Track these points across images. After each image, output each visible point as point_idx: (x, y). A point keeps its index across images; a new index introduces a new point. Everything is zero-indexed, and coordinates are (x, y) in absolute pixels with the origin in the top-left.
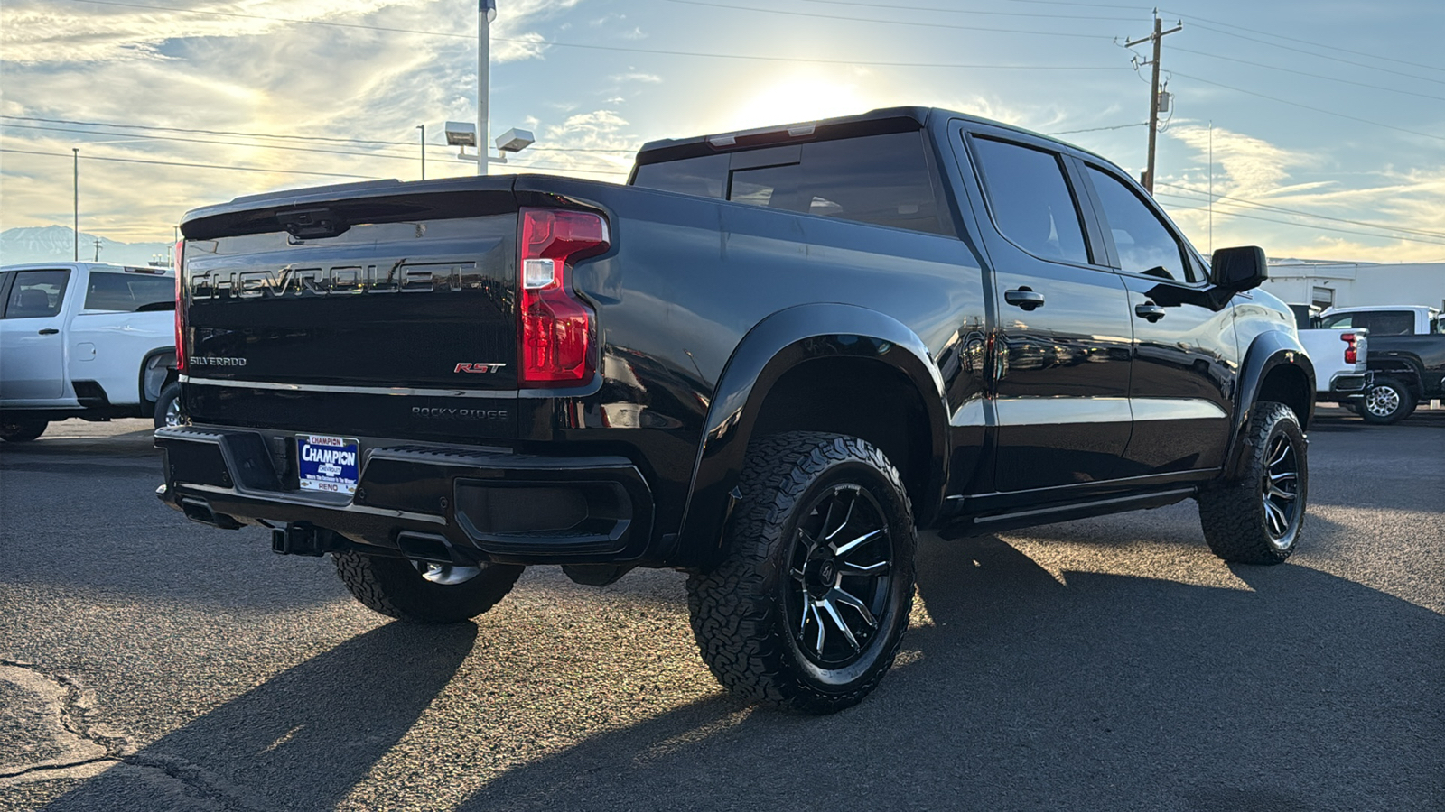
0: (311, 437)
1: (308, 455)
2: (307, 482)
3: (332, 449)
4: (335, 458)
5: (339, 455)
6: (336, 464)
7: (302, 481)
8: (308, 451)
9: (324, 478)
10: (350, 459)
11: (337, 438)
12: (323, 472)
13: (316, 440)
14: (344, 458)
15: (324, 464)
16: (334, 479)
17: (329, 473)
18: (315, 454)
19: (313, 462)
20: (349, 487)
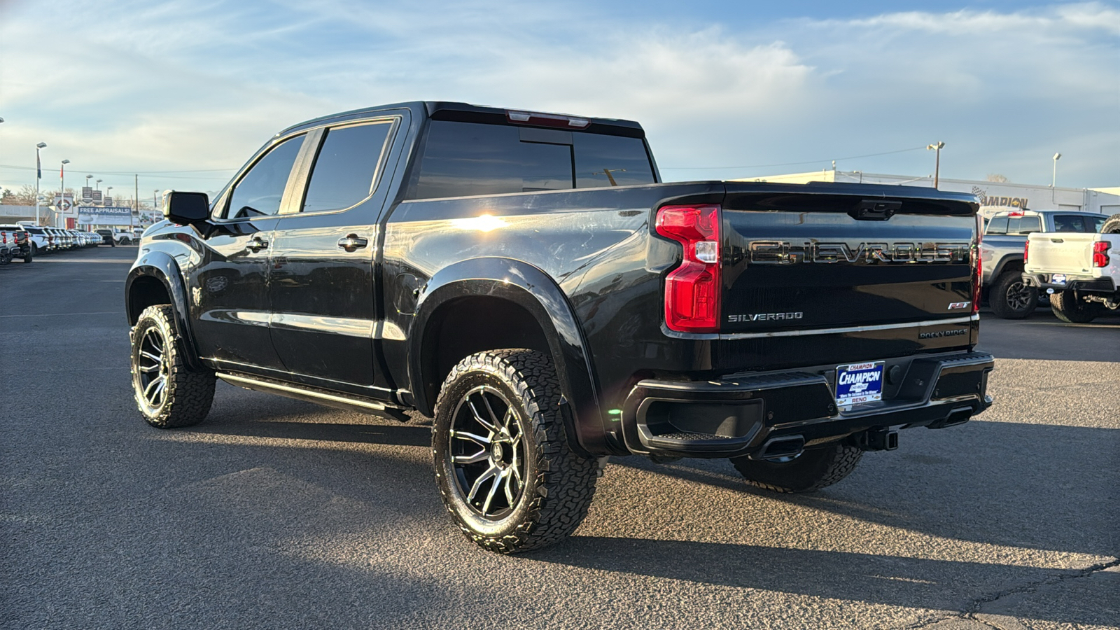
0: (850, 366)
1: (843, 380)
2: (843, 400)
3: (863, 372)
4: (864, 377)
5: (867, 375)
6: (865, 382)
7: (839, 400)
8: (844, 377)
9: (853, 394)
10: (876, 376)
11: (870, 363)
12: (853, 390)
13: (854, 367)
14: (871, 377)
15: (855, 384)
16: (860, 394)
17: (857, 390)
18: (849, 379)
19: (847, 384)
20: (875, 396)
